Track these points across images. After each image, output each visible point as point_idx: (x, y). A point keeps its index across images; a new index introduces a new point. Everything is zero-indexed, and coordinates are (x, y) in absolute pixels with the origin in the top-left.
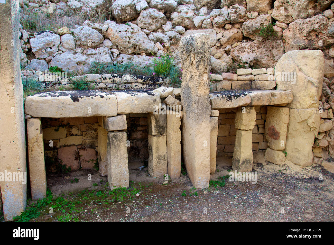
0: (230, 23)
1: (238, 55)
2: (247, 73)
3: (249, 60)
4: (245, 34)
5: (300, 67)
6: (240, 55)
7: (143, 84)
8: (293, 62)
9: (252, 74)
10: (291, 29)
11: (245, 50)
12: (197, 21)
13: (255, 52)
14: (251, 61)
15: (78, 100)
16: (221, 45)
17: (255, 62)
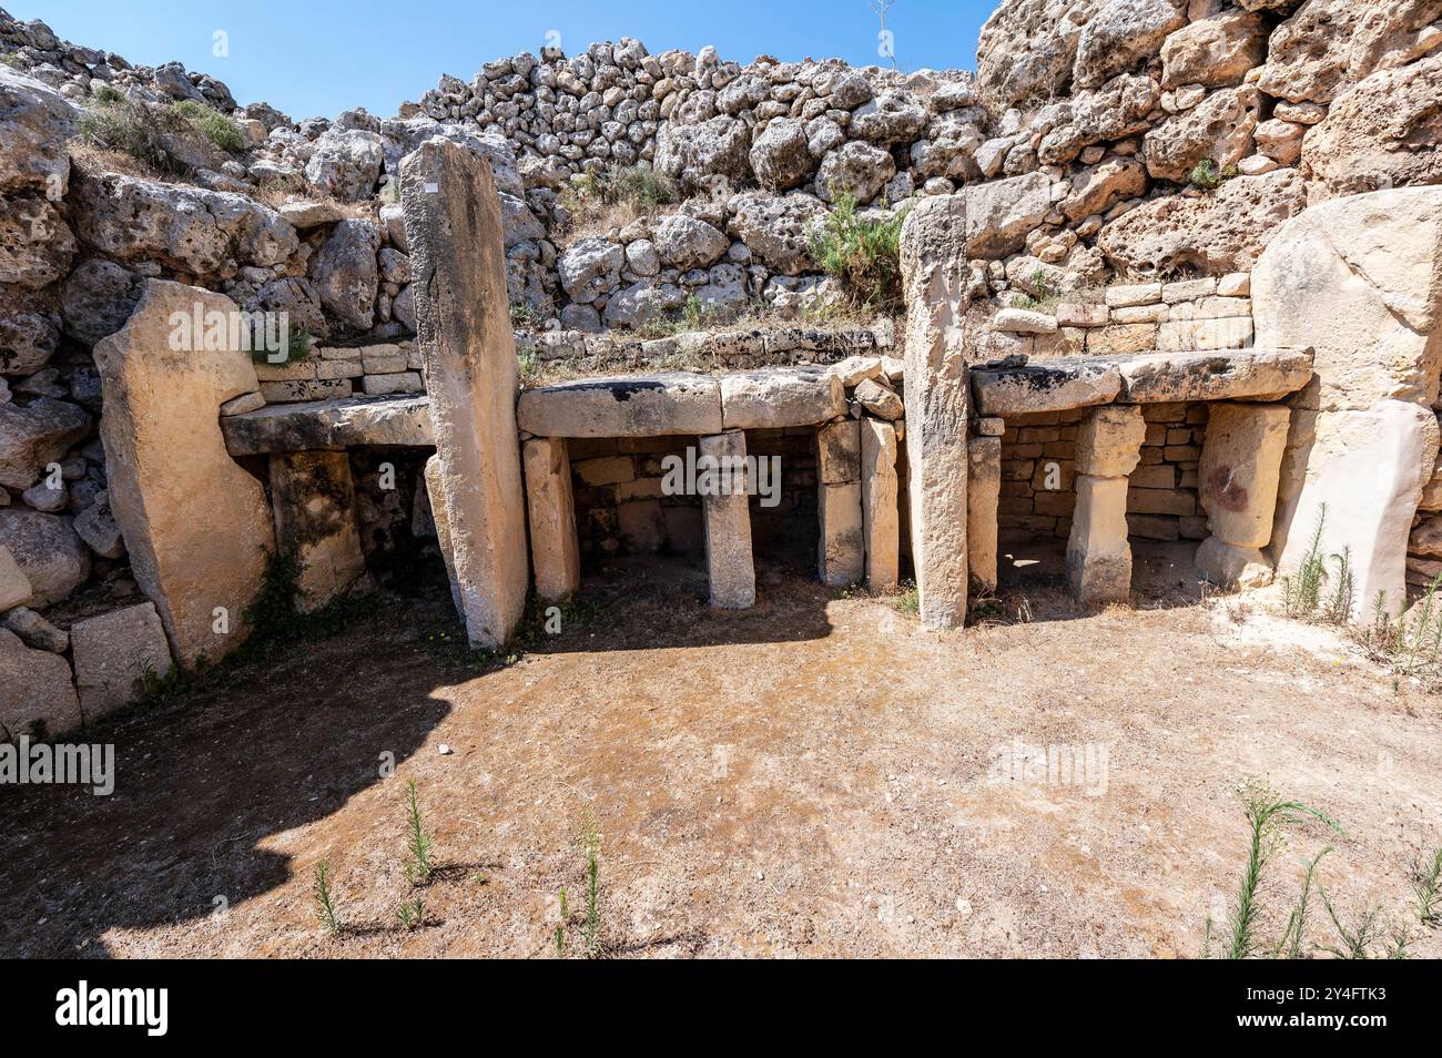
0: (1099, 144)
1: (1121, 242)
2: (1141, 297)
3: (1161, 256)
4: (1152, 169)
5: (1351, 260)
6: (1127, 243)
7: (818, 352)
8: (1326, 244)
9: (1159, 301)
10: (1338, 120)
11: (1147, 225)
12: (986, 155)
13: (1186, 227)
14: (1167, 259)
15: (627, 397)
16: (1067, 220)
17: (1182, 259)
